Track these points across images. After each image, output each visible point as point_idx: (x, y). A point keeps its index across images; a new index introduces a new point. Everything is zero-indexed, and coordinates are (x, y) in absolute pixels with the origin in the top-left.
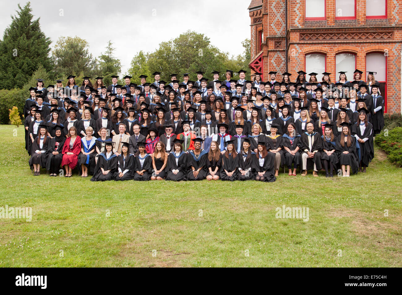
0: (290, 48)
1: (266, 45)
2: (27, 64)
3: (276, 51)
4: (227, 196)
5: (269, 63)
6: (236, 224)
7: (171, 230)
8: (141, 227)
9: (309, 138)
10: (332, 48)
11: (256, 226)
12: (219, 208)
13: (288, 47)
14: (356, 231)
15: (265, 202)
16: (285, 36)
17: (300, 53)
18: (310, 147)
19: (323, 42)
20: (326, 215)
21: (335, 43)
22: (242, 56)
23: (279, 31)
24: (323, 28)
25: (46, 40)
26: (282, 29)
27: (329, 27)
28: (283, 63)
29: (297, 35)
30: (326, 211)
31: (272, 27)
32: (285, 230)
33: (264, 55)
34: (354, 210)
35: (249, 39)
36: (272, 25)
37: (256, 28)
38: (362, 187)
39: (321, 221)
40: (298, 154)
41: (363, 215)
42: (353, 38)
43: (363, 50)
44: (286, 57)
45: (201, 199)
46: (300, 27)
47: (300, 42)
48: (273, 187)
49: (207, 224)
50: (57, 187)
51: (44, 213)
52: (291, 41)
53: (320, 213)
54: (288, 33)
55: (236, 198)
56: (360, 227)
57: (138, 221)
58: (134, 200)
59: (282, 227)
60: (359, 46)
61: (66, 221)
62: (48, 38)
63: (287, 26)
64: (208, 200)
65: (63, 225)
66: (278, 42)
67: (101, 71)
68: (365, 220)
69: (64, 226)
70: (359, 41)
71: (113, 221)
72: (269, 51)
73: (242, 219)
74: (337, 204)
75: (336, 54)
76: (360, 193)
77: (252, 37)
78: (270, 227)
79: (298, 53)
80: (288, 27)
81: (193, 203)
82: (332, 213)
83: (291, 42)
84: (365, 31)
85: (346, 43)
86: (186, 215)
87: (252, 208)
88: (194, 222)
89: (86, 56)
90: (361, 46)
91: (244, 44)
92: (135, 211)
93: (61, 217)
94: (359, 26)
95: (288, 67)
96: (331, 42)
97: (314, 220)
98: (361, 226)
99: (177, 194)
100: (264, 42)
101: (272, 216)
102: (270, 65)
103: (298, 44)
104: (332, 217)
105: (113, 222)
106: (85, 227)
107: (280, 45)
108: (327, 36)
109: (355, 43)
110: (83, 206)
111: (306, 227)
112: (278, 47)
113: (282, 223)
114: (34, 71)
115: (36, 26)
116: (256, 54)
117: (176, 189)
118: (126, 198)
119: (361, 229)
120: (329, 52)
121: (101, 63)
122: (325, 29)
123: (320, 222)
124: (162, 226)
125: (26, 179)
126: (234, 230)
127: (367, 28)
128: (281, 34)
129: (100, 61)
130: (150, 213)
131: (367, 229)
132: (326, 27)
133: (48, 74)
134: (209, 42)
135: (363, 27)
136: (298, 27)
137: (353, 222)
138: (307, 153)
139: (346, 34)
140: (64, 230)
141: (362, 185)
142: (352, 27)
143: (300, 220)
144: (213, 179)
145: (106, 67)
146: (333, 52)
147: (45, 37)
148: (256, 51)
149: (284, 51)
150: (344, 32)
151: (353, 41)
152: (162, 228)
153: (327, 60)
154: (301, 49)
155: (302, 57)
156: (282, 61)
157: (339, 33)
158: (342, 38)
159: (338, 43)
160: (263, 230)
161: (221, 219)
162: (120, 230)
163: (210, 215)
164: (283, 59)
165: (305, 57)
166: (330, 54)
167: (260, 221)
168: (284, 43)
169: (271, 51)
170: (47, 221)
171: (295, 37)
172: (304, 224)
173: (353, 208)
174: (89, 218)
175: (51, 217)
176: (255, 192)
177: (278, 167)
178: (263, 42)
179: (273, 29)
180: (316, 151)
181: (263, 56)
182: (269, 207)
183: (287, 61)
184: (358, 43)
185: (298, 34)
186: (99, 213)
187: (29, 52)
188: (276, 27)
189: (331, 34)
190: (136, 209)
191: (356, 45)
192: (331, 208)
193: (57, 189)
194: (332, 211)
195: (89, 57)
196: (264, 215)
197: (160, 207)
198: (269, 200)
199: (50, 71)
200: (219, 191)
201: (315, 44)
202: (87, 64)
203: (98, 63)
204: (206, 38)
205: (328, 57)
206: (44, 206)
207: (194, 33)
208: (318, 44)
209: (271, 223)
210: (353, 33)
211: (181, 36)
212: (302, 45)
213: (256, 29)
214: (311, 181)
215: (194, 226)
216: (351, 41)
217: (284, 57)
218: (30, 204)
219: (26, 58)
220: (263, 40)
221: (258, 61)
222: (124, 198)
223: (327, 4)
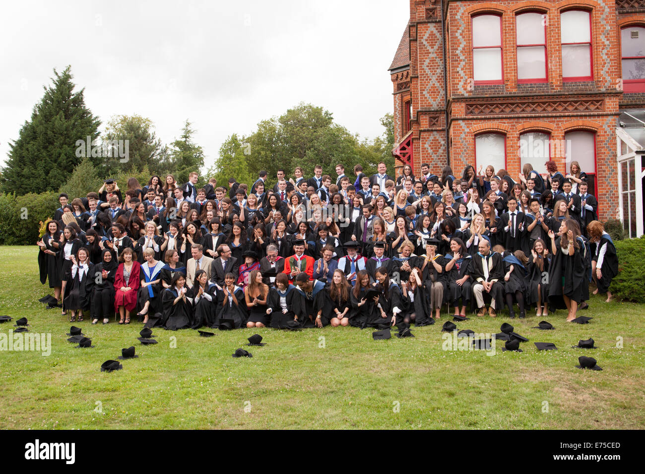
0: (452, 126)
1: (417, 122)
2: (66, 155)
3: (432, 131)
4: (362, 351)
5: (422, 149)
6: (375, 395)
7: (277, 407)
8: (231, 402)
10: (514, 125)
11: (407, 398)
12: (349, 370)
13: (449, 125)
14: (561, 404)
15: (421, 360)
16: (445, 108)
17: (468, 133)
19: (500, 116)
20: (513, 379)
21: (518, 118)
22: (382, 140)
23: (435, 101)
24: (500, 95)
25: (93, 120)
26: (439, 99)
27: (509, 95)
28: (443, 148)
29: (462, 107)
30: (512, 372)
31: (424, 95)
32: (452, 403)
33: (414, 137)
34: (557, 370)
35: (392, 113)
36: (424, 93)
37: (402, 97)
38: (566, 332)
39: (506, 388)
41: (570, 377)
42: (544, 110)
43: (560, 127)
44: (446, 139)
45: (323, 356)
46: (466, 95)
47: (467, 117)
48: (431, 336)
49: (332, 396)
50: (105, 340)
51: (82, 381)
52: (454, 116)
53: (505, 375)
54: (448, 103)
55: (376, 353)
56: (566, 397)
57: (226, 392)
58: (220, 358)
59: (446, 399)
60: (554, 122)
61: (116, 393)
62: (96, 118)
63: (446, 94)
64: (333, 357)
65: (112, 400)
66: (434, 118)
67: (175, 164)
68: (574, 385)
69: (113, 402)
70: (554, 114)
71: (188, 392)
72: (421, 131)
73: (386, 387)
74: (529, 361)
75: (521, 134)
76: (564, 343)
77: (395, 111)
78: (428, 399)
79: (465, 133)
80: (448, 96)
81: (311, 363)
82: (522, 374)
83: (452, 117)
84: (562, 100)
85: (535, 117)
86: (299, 382)
87: (400, 369)
88: (311, 393)
89: (152, 142)
90: (557, 121)
91: (385, 122)
92: (222, 376)
93: (109, 387)
94: (552, 92)
95: (450, 154)
96: (512, 116)
97: (496, 388)
98: (568, 394)
99: (286, 348)
100: (414, 118)
101: (431, 381)
102: (422, 151)
103: (464, 119)
104: (522, 381)
105: (187, 394)
106: (144, 403)
107: (437, 121)
109: (548, 117)
110: (143, 370)
111: (484, 398)
112: (434, 124)
113: (447, 393)
114: (75, 166)
115: (79, 100)
116: (403, 136)
117: (285, 340)
118: (209, 356)
119: (568, 400)
120: (510, 132)
121: (175, 152)
122: (504, 97)
123: (505, 391)
124: (263, 400)
125: (59, 327)
126: (373, 405)
127: (564, 95)
128: (438, 105)
129: (173, 148)
130: (244, 379)
131: (577, 400)
132: (504, 95)
133: (95, 169)
134: (332, 118)
135: (559, 93)
136: (463, 95)
137: (556, 389)
138: (481, 283)
139: (533, 104)
140: (112, 409)
141: (567, 330)
142: (543, 94)
143: (474, 388)
144: (340, 324)
145: (182, 158)
146: (516, 131)
147: (91, 116)
148: (402, 131)
149: (443, 130)
150: (530, 101)
151: (546, 115)
152: (262, 404)
153: (508, 142)
154: (468, 127)
155: (470, 138)
156: (441, 145)
157: (524, 103)
158: (529, 109)
159: (523, 118)
160: (417, 403)
161: (352, 388)
162: (199, 407)
163: (337, 382)
164: (443, 142)
165: (475, 139)
166: (512, 134)
167: (412, 390)
168: (443, 117)
169: (424, 131)
170: (87, 395)
171: (458, 110)
172: (480, 393)
173: (554, 366)
174: (152, 388)
175: (93, 387)
176: (405, 344)
177: (439, 305)
178: (412, 118)
179: (426, 98)
181: (413, 139)
182: (425, 367)
183: (448, 145)
184: (552, 117)
185: (463, 105)
186: (168, 380)
187: (68, 137)
188: (430, 95)
189: (513, 104)
190: (224, 373)
191: (550, 119)
192: (521, 368)
193: (105, 343)
194: (522, 371)
195: (156, 144)
196: (420, 380)
197: (260, 369)
198: (425, 356)
199: (98, 164)
200: (350, 343)
201: (489, 119)
202: (153, 154)
203: (169, 152)
204: (326, 113)
205: (508, 138)
206: (84, 371)
207: (311, 107)
208: (494, 119)
209: (430, 393)
210: (544, 103)
211: (288, 111)
212: (470, 122)
213: (402, 100)
214: (489, 325)
215: (312, 399)
216: (542, 115)
217: (444, 140)
218: (63, 367)
219: (64, 146)
220: (412, 116)
221: (406, 147)
222: (205, 356)
223: (504, 60)
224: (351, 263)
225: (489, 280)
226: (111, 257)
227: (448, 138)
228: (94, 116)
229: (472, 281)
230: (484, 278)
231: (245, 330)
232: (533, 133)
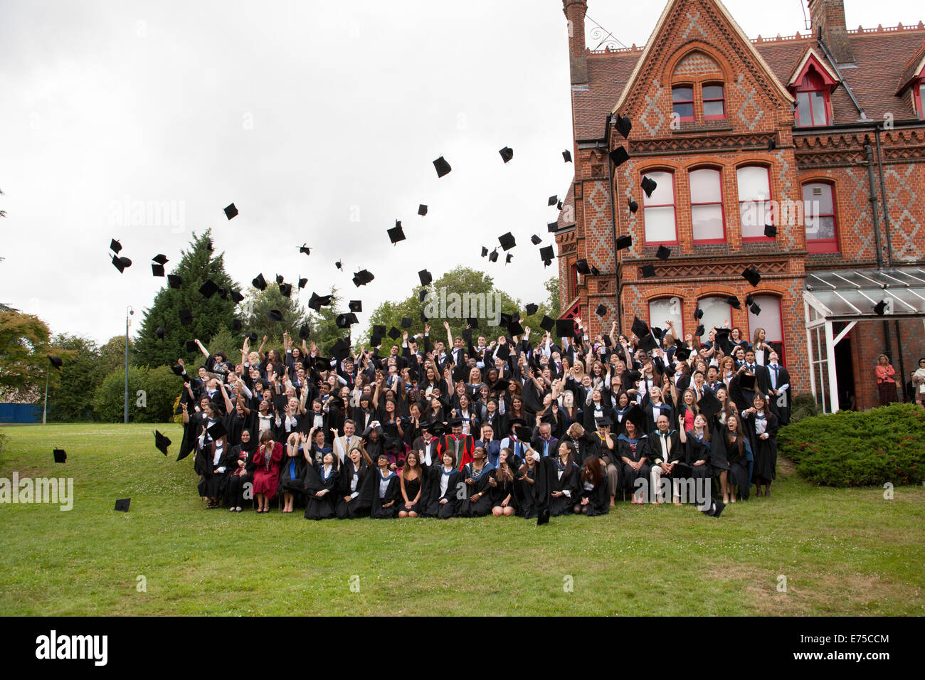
0: (623, 291)
1: (585, 287)
2: (203, 324)
3: (602, 296)
4: (528, 545)
5: (591, 316)
6: (544, 596)
7: (434, 610)
8: (382, 605)
9: (663, 440)
10: (692, 290)
11: (581, 600)
12: (514, 566)
13: (619, 290)
14: (756, 605)
15: (595, 555)
16: (615, 272)
17: (641, 298)
18: (665, 456)
19: (676, 280)
20: (700, 577)
21: (696, 282)
22: (546, 306)
23: (604, 264)
24: (675, 257)
25: (233, 286)
26: (608, 261)
27: (684, 257)
28: (614, 315)
29: (634, 270)
30: (699, 568)
31: (592, 258)
32: (631, 606)
33: (581, 303)
34: (749, 566)
35: (557, 277)
36: (592, 255)
37: (568, 260)
38: (758, 522)
39: (692, 588)
40: (646, 468)
41: (764, 575)
42: (724, 273)
43: (742, 292)
44: (617, 305)
45: (484, 551)
46: (638, 257)
47: (639, 281)
48: (606, 527)
49: (495, 597)
50: (242, 531)
51: (216, 579)
52: (626, 280)
53: (690, 572)
54: (619, 267)
55: (545, 548)
56: (761, 598)
57: (376, 592)
58: (369, 553)
59: (625, 601)
60: (735, 285)
61: (253, 592)
62: (236, 284)
63: (616, 257)
64: (495, 551)
65: (249, 600)
66: (604, 283)
67: (319, 333)
68: (769, 584)
69: (250, 603)
70: (735, 278)
71: (334, 592)
72: (589, 297)
73: (555, 586)
74: (717, 555)
75: (699, 299)
76: (756, 534)
77: (560, 276)
78: (604, 600)
79: (638, 299)
80: (618, 258)
81: (471, 558)
82: (710, 572)
83: (623, 282)
84: (742, 261)
85: (714, 281)
86: (458, 581)
87: (572, 566)
88: (472, 593)
89: (295, 310)
90: (738, 285)
91: (549, 286)
92: (372, 573)
93: (246, 586)
94: (732, 253)
95: (622, 322)
96: (689, 279)
97: (681, 587)
98: (764, 595)
99: (442, 541)
100: (581, 283)
101: (607, 579)
102: (591, 319)
103: (636, 284)
104: (711, 580)
105: (333, 594)
106: (285, 604)
107: (607, 286)
108: (693, 270)
109: (728, 280)
110: (283, 566)
111: (668, 600)
112: (604, 289)
113: (625, 593)
114: (212, 335)
115: (218, 264)
116: (569, 303)
117: (442, 532)
118: (357, 550)
119: (764, 602)
120: (687, 297)
121: (320, 321)
122: (679, 259)
123: (691, 590)
124: (418, 602)
125: (191, 516)
126: (542, 608)
127: (745, 256)
128: (607, 269)
129: (318, 317)
130: (397, 577)
131: (774, 603)
132: (679, 257)
133: (233, 340)
134: (492, 284)
135: (739, 255)
136: (634, 257)
137: (749, 588)
138: (660, 465)
139: (712, 266)
140: (249, 611)
141: (759, 519)
142: (721, 255)
143: (656, 587)
144: (503, 514)
145: (327, 327)
146: (693, 297)
147: (231, 282)
148: (569, 297)
149: (613, 296)
150: (708, 263)
151: (725, 278)
152: (417, 606)
153: (685, 308)
154: (641, 292)
155: (643, 304)
156: (612, 313)
157: (701, 266)
158: (707, 272)
159: (700, 281)
160: (592, 606)
161: (518, 588)
162: (346, 610)
163: (500, 580)
164: (613, 309)
165: (648, 305)
166: (689, 300)
167: (586, 591)
168: (613, 282)
169: (593, 297)
170: (221, 594)
171: (630, 274)
172: (663, 593)
173: (746, 561)
174: (293, 588)
175: (228, 586)
176: (577, 536)
177: (614, 491)
178: (579, 283)
179: (594, 261)
180: (676, 462)
181: (581, 306)
182: (600, 563)
183: (619, 312)
184: (732, 280)
185: (635, 268)
186: (311, 578)
187: (207, 305)
188: (599, 258)
189: (689, 267)
190: (374, 570)
191: (730, 283)
192: (708, 564)
193: (242, 535)
194: (710, 568)
195: (299, 311)
196: (594, 579)
197: (413, 566)
198: (600, 551)
199: (237, 334)
200: (514, 535)
201: (664, 283)
202: (296, 323)
203: (314, 321)
204: (487, 278)
205: (685, 303)
206: (218, 566)
207: (468, 270)
208: (669, 283)
209: (606, 593)
210: (723, 265)
211: (445, 275)
212: (643, 286)
213: (568, 263)
214: (671, 514)
215: (473, 600)
216: (721, 278)
217: (614, 307)
218: (195, 561)
219: (202, 314)
220: (579, 280)
221: (573, 314)
222: (353, 550)
223: (678, 220)
224: (515, 443)
225: (669, 461)
226: (249, 437)
227: (619, 304)
228: (234, 282)
229: (650, 463)
230: (663, 460)
231: (397, 520)
232: (711, 299)
